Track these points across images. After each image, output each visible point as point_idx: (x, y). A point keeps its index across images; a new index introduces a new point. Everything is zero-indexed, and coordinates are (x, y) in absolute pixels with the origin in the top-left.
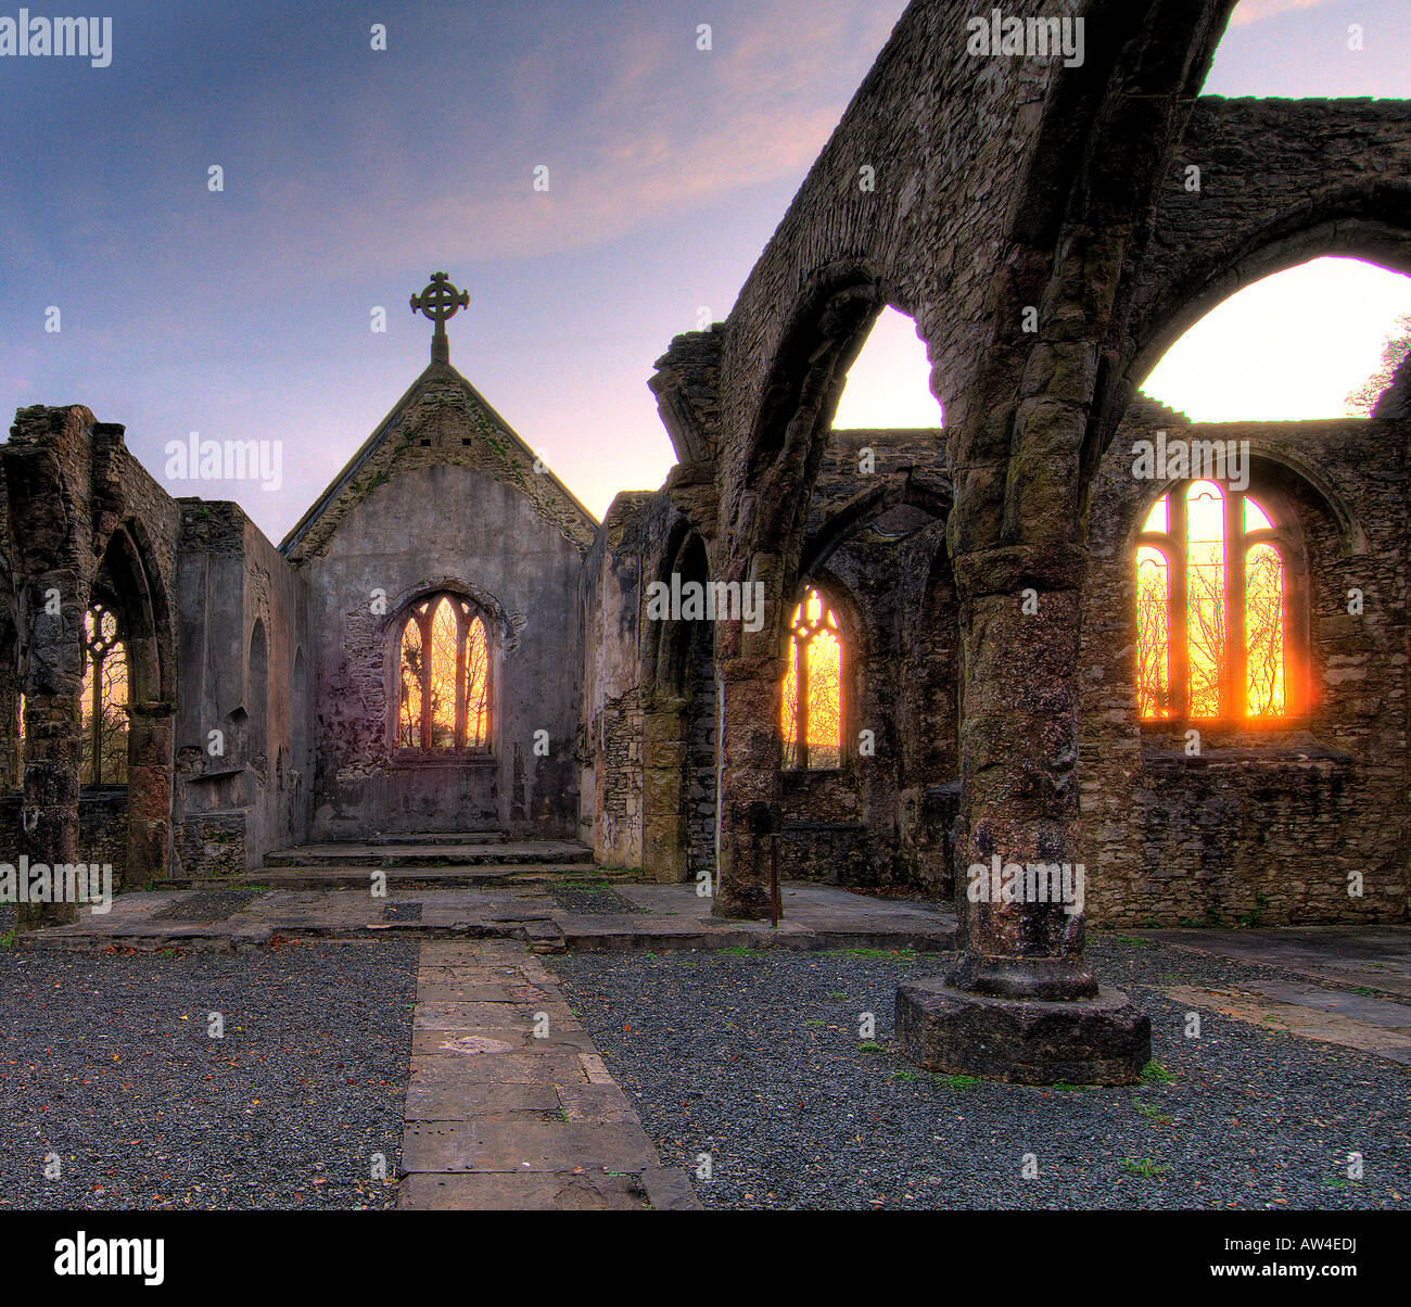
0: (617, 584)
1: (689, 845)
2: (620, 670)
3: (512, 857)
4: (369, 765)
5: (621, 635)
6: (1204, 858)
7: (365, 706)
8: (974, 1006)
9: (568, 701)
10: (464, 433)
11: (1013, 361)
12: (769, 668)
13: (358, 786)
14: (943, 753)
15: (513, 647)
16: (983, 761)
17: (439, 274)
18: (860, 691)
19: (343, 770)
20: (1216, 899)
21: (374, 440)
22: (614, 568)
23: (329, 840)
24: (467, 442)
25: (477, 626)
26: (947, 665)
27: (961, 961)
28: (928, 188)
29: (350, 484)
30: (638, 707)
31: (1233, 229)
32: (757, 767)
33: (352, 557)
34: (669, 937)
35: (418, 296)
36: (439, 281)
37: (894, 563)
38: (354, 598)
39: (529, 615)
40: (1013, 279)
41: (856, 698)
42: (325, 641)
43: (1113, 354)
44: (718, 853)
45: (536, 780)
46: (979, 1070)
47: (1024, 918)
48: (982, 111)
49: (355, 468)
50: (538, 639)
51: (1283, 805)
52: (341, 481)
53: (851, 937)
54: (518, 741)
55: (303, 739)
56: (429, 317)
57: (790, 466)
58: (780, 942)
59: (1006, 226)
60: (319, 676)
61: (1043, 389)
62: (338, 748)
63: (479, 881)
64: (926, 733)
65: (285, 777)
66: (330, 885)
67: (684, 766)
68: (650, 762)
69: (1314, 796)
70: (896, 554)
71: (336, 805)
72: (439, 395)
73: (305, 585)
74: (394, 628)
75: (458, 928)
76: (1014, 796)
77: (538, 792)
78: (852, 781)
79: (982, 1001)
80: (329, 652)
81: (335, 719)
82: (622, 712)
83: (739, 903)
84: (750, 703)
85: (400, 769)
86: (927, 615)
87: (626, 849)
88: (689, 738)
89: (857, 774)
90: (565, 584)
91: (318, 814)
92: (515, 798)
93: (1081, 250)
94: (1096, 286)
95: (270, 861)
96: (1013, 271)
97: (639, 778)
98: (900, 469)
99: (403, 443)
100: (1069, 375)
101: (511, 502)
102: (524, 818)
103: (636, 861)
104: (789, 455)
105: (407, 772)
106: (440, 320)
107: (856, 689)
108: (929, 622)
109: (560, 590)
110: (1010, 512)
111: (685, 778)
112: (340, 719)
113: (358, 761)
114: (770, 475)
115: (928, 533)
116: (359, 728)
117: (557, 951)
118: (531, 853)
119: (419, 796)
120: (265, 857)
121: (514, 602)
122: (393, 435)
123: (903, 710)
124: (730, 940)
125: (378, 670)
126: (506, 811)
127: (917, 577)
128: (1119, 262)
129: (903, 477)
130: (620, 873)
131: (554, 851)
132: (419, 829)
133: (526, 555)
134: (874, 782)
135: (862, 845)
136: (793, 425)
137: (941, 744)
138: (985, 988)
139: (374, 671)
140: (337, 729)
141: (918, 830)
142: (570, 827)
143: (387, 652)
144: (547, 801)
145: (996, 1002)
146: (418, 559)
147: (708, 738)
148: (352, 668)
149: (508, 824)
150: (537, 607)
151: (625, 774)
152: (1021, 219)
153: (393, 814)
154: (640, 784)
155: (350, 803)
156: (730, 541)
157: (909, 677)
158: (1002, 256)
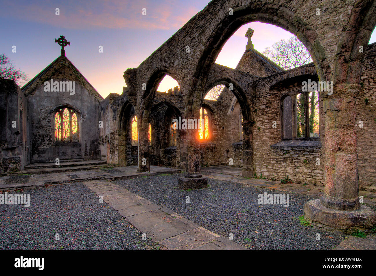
0: (112, 111)
1: (127, 160)
2: (113, 127)
3: (89, 164)
4: (48, 145)
5: (113, 120)
6: (201, 158)
7: (46, 131)
8: (190, 180)
9: (97, 132)
10: (71, 73)
11: (193, 92)
12: (147, 129)
13: (45, 150)
14: (167, 143)
15: (84, 120)
16: (190, 146)
17: (62, 36)
18: (154, 133)
19: (40, 146)
20: (203, 163)
21: (46, 70)
22: (111, 107)
23: (37, 162)
24: (71, 75)
25: (75, 115)
26: (167, 129)
27: (187, 174)
28: (180, 63)
29: (39, 79)
30: (117, 134)
31: (214, 80)
32: (145, 146)
33: (41, 96)
34: (133, 176)
35: (57, 39)
36: (62, 38)
37: (159, 112)
38: (42, 106)
39: (88, 113)
40: (194, 81)
41: (153, 134)
42: (34, 115)
43: (203, 93)
44: (138, 160)
45: (90, 148)
46: (191, 188)
47: (195, 167)
48: (189, 56)
49: (41, 75)
50: (90, 119)
51: (209, 150)
52: (37, 78)
53: (161, 173)
54: (86, 140)
55: (29, 138)
56: (60, 45)
57: (151, 96)
58: (151, 175)
59: (193, 74)
60: (32, 123)
61: (196, 97)
62: (39, 141)
63: (85, 169)
64: (164, 140)
65: (26, 148)
66: (47, 172)
67: (126, 145)
68: (120, 145)
69: (212, 149)
70: (159, 111)
71: (38, 154)
72: (63, 63)
73: (28, 101)
74: (53, 114)
75: (89, 178)
76: (193, 151)
77: (90, 150)
78: (153, 147)
79: (191, 179)
80: (35, 118)
81: (38, 134)
82: (113, 135)
83: (143, 169)
84: (144, 135)
85: (56, 146)
86: (164, 121)
87: (115, 161)
88: (127, 140)
89: (154, 146)
90: (95, 108)
91: (33, 156)
92: (85, 151)
93: (202, 80)
94: (203, 85)
95: (25, 168)
96: (193, 80)
97: (118, 148)
98: (165, 99)
99: (54, 72)
100: (199, 96)
101: (82, 90)
102: (87, 156)
103: (117, 163)
104: (150, 95)
105: (58, 147)
106: (63, 46)
107: (153, 132)
108: (165, 122)
109: (94, 109)
110: (193, 112)
111: (126, 147)
112: (39, 134)
113: (44, 144)
114: (147, 97)
115: (164, 108)
116: (45, 136)
117: (113, 181)
118: (93, 163)
119: (61, 152)
120: (24, 167)
121: (84, 111)
122: (51, 69)
123: (161, 136)
124: (143, 175)
125: (49, 123)
126: (83, 154)
127: (163, 115)
128: (205, 82)
129: (165, 100)
130: (114, 165)
131: (98, 162)
132: (62, 159)
133: (86, 101)
134: (156, 148)
135: (155, 158)
136: (152, 90)
137: (167, 142)
138: (191, 177)
139: (48, 123)
140: (38, 136)
141: (163, 155)
142: (98, 157)
143: (52, 119)
144: (93, 152)
145: (193, 179)
146: (60, 99)
147: (130, 140)
148: (42, 122)
149: (84, 157)
150: (89, 112)
151: (115, 147)
152: (195, 73)
153: (55, 156)
154: (118, 149)
155: (43, 153)
156: (140, 107)
157: (162, 131)
158: (192, 78)
